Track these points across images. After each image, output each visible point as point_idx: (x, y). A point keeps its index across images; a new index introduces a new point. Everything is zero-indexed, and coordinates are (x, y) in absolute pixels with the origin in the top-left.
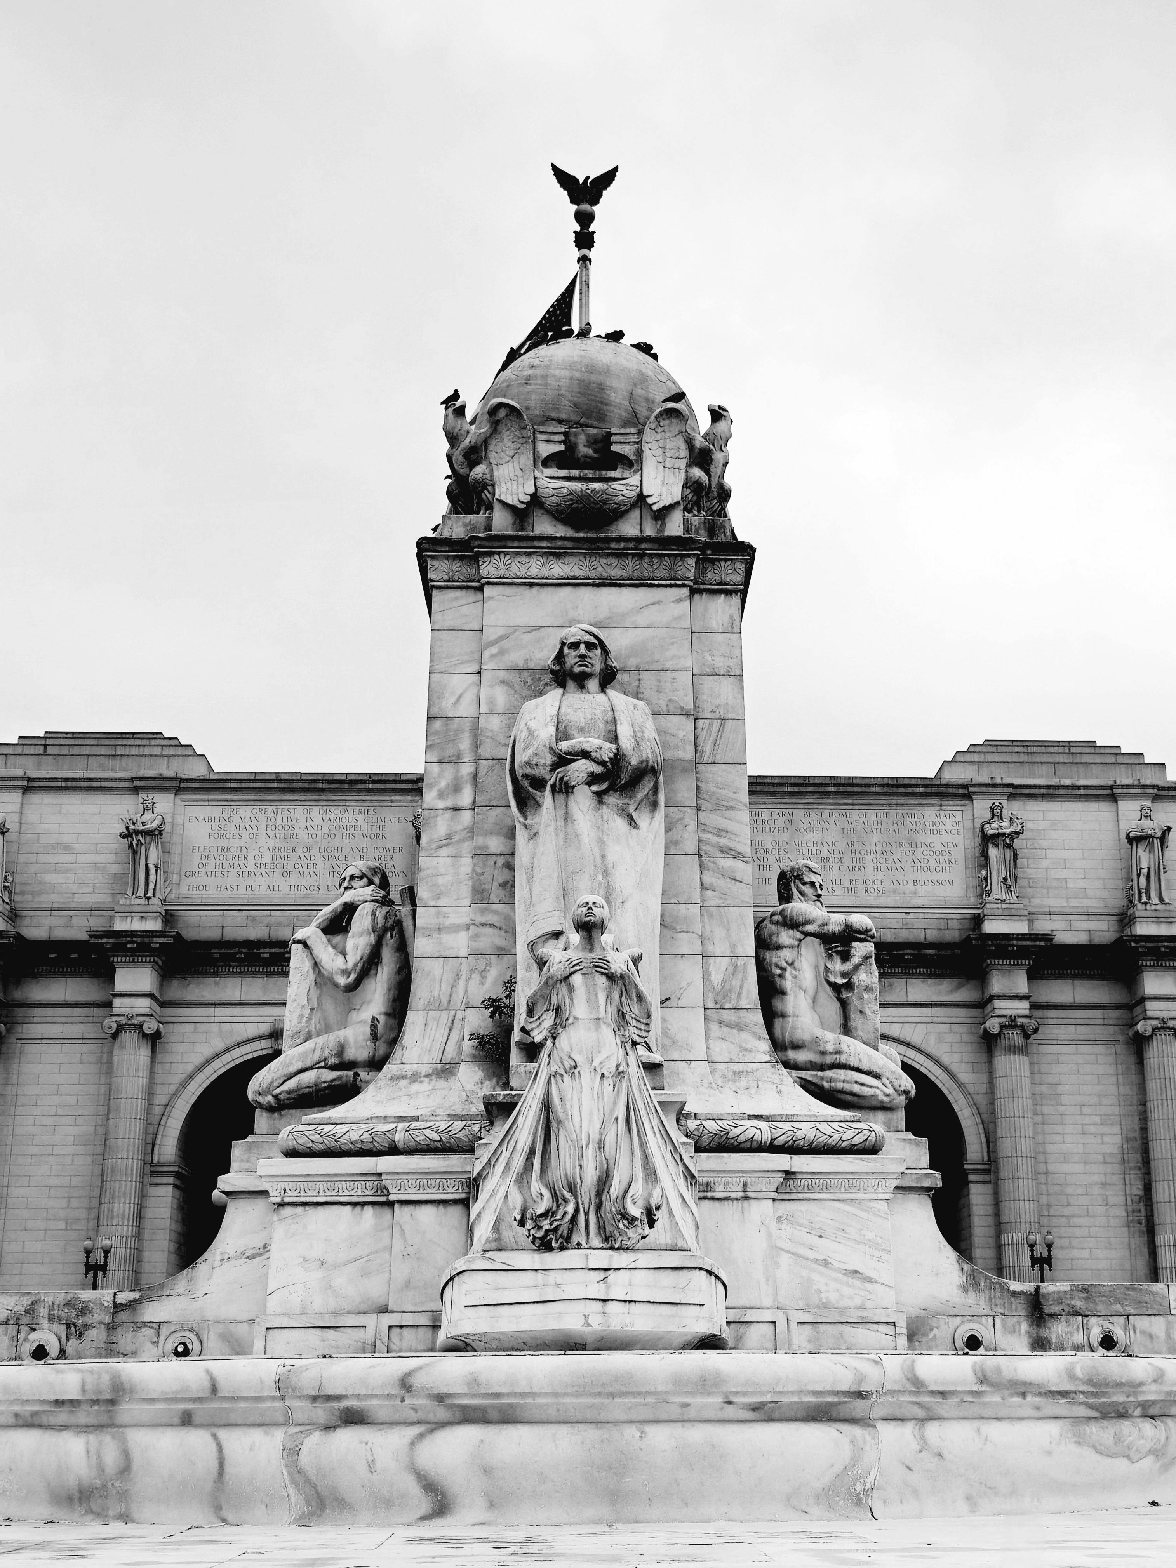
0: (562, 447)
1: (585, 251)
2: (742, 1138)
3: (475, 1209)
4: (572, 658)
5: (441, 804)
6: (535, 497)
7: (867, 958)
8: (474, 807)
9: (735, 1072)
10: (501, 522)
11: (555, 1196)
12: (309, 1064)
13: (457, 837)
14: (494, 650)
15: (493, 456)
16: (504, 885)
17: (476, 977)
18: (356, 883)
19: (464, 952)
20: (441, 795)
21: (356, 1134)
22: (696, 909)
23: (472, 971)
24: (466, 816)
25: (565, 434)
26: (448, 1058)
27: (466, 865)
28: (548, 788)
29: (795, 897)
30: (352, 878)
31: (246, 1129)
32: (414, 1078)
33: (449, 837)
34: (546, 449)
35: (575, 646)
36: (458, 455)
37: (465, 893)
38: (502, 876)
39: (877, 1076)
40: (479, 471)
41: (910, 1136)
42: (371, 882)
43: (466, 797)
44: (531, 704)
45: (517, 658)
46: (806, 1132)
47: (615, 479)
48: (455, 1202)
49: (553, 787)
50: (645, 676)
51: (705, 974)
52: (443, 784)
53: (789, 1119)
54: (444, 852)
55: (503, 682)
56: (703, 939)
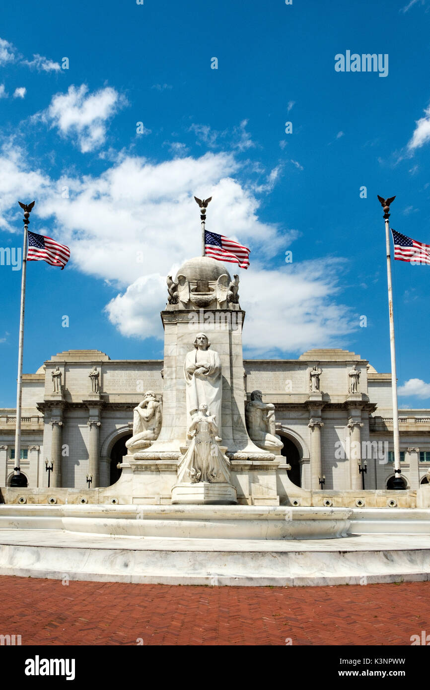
0: (196, 286)
1: (203, 221)
2: (241, 457)
3: (178, 473)
4: (199, 342)
5: (168, 378)
6: (189, 300)
7: (272, 414)
8: (176, 378)
9: (240, 442)
10: (181, 307)
11: (196, 471)
12: (139, 438)
13: (172, 386)
14: (180, 339)
15: (179, 289)
16: (184, 397)
17: (177, 419)
18: (148, 396)
19: (174, 413)
20: (168, 376)
21: (151, 455)
22: (230, 403)
23: (176, 418)
24: (174, 381)
25: (197, 283)
26: (171, 438)
27: (175, 393)
28: (194, 374)
29: (255, 399)
30: (148, 395)
31: (126, 453)
32: (164, 442)
33: (170, 386)
34: (192, 287)
35: (200, 338)
36: (170, 290)
37: (175, 399)
38: (182, 395)
39: (274, 443)
40: (175, 294)
41: (282, 456)
42: (152, 396)
43: (174, 376)
44: (189, 353)
45: (185, 341)
46: (256, 455)
47: (210, 294)
48: (174, 471)
49: (195, 374)
50: (217, 345)
51: (233, 419)
52: (168, 373)
53: (252, 453)
54: (169, 389)
55: (183, 347)
56: (232, 410)
